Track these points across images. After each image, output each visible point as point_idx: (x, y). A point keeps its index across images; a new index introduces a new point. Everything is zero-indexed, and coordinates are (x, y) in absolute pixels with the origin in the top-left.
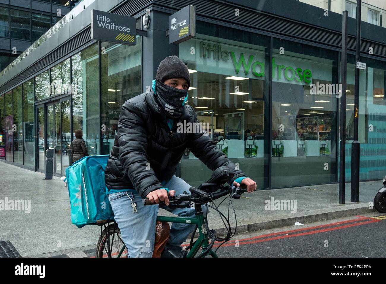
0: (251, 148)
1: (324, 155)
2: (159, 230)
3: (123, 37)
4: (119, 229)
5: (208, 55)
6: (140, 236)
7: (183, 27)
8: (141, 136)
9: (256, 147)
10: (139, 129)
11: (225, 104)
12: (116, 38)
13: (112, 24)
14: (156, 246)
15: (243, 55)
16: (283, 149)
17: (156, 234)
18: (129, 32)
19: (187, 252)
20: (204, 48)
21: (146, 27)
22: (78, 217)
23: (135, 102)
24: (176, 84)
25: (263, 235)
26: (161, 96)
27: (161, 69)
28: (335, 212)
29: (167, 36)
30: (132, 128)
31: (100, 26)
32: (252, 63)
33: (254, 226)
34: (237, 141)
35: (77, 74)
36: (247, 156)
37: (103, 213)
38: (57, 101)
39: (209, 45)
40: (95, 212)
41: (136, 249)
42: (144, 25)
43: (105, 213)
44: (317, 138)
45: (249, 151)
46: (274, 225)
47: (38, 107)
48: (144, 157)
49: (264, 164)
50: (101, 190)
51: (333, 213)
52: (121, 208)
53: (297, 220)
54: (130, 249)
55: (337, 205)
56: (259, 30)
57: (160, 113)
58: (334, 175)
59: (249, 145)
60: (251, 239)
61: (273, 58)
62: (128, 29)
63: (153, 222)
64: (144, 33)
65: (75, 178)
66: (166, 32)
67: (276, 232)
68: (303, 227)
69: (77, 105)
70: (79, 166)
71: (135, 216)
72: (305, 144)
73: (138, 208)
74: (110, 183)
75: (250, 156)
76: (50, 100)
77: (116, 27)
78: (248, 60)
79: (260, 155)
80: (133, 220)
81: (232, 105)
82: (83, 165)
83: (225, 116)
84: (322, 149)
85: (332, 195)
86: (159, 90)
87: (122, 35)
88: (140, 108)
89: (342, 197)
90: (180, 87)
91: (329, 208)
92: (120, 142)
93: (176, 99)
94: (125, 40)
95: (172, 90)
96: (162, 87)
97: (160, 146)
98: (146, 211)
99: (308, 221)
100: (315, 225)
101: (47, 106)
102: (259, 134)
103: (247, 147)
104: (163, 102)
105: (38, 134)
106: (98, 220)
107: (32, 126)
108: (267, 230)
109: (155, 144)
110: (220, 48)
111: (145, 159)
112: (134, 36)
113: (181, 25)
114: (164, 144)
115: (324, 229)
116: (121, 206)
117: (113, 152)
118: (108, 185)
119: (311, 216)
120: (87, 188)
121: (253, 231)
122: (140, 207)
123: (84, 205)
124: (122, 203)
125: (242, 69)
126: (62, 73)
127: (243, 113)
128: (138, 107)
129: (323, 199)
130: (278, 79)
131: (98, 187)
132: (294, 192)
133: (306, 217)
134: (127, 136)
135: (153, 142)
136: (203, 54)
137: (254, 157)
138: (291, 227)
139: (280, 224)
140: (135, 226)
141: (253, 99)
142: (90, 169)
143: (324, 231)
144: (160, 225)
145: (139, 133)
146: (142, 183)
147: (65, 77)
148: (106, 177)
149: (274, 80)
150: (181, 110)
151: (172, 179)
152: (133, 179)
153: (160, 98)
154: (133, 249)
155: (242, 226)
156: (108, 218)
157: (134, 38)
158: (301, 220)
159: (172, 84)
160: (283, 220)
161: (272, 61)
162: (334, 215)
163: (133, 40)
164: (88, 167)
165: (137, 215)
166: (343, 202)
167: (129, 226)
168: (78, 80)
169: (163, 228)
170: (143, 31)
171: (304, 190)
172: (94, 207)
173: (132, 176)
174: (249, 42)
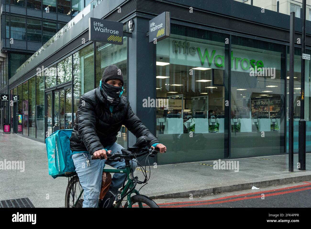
0: (214, 125)
1: (274, 130)
2: (104, 178)
3: (113, 38)
4: (78, 177)
5: (179, 51)
6: (91, 181)
7: (160, 29)
8: (92, 117)
9: (218, 124)
10: (91, 112)
11: (191, 90)
12: (108, 39)
13: (105, 29)
14: (102, 189)
15: (207, 50)
16: (240, 125)
17: (102, 181)
18: (118, 34)
19: (121, 192)
20: (176, 45)
21: (130, 30)
22: (53, 170)
23: (88, 95)
24: (114, 83)
25: (226, 197)
26: (105, 91)
27: (105, 74)
28: (285, 179)
29: (147, 37)
30: (86, 111)
31: (96, 30)
32: (214, 56)
33: (218, 190)
34: (202, 119)
35: (76, 67)
36: (211, 132)
37: (69, 167)
38: (62, 88)
39: (180, 42)
40: (64, 166)
41: (89, 190)
42: (129, 28)
43: (70, 168)
44: (269, 116)
45: (212, 127)
46: (235, 188)
47: (47, 93)
48: (93, 130)
49: (225, 138)
50: (68, 152)
51: (284, 179)
52: (80, 164)
53: (253, 185)
54: (85, 190)
55: (287, 173)
56: (220, 30)
57: (104, 102)
58: (283, 147)
59: (213, 123)
60: (216, 200)
61: (232, 51)
62: (117, 32)
63: (100, 173)
64: (129, 35)
65: (52, 145)
66: (146, 33)
67: (237, 195)
68: (259, 191)
69: (76, 92)
70: (54, 137)
71: (88, 169)
72: (258, 121)
73: (90, 164)
74: (73, 147)
75: (213, 132)
76: (57, 88)
77: (108, 30)
78: (211, 53)
79: (221, 130)
80: (87, 171)
81: (197, 90)
82: (56, 135)
83: (192, 99)
84: (273, 126)
85: (282, 164)
86: (104, 87)
87: (112, 37)
88: (91, 99)
89: (291, 166)
90: (116, 85)
91: (280, 175)
92: (79, 120)
93: (114, 93)
94: (115, 41)
95: (112, 87)
96: (106, 85)
97: (104, 123)
98: (96, 165)
99: (263, 186)
100: (269, 189)
101: (54, 92)
102: (219, 113)
103: (211, 124)
104: (106, 95)
105: (47, 115)
106: (66, 172)
107: (43, 108)
108: (229, 193)
109: (101, 122)
110: (189, 45)
111: (94, 131)
112: (121, 37)
113: (159, 27)
114: (107, 122)
115: (276, 192)
116: (80, 162)
117: (75, 127)
118: (71, 149)
119: (265, 181)
120: (58, 151)
121: (217, 193)
122: (92, 163)
123: (57, 162)
124: (80, 160)
125: (206, 61)
126: (64, 67)
127: (208, 96)
128: (90, 98)
129: (275, 167)
130: (236, 69)
131: (66, 150)
132: (250, 162)
133: (261, 182)
134: (83, 117)
135: (100, 121)
136: (175, 50)
137: (216, 132)
138: (249, 190)
139: (240, 188)
140: (88, 175)
141: (214, 85)
142: (61, 139)
143: (276, 194)
144: (105, 175)
145: (91, 115)
146: (91, 146)
147: (67, 70)
148: (71, 143)
149: (233, 69)
150: (118, 100)
151: (114, 145)
152: (86, 143)
153: (104, 92)
154: (88, 189)
155: (208, 189)
156: (72, 171)
157: (121, 39)
158: (257, 185)
159: (111, 83)
160: (242, 184)
161: (231, 54)
162: (285, 181)
163: (121, 40)
164: (60, 137)
165: (90, 168)
166: (292, 171)
167: (85, 175)
168: (76, 72)
169: (107, 176)
170: (128, 33)
171: (258, 160)
172: (63, 163)
173: (85, 142)
174: (211, 39)
